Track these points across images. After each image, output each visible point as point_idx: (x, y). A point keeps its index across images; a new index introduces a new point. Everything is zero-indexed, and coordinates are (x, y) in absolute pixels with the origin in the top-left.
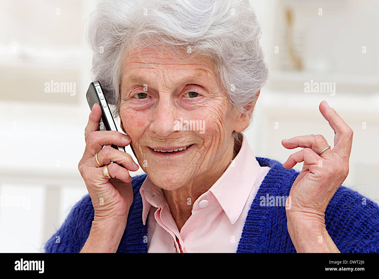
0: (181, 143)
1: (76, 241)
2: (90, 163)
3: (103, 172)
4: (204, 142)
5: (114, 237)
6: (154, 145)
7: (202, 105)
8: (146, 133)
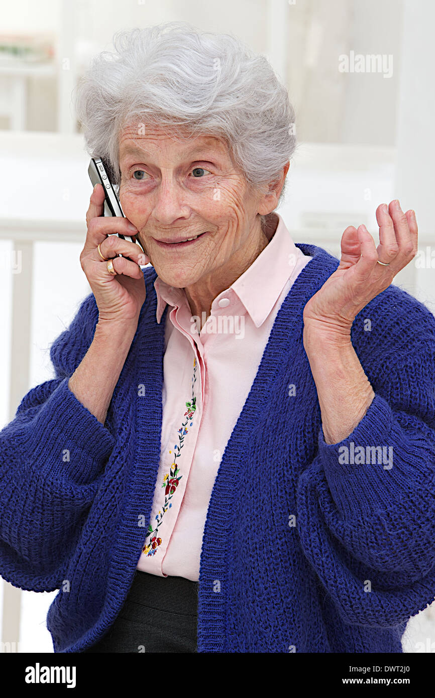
0: (190, 232)
1: (84, 342)
2: (92, 256)
3: (107, 267)
4: (218, 229)
5: (122, 343)
6: (159, 236)
7: (213, 186)
8: (149, 221)
